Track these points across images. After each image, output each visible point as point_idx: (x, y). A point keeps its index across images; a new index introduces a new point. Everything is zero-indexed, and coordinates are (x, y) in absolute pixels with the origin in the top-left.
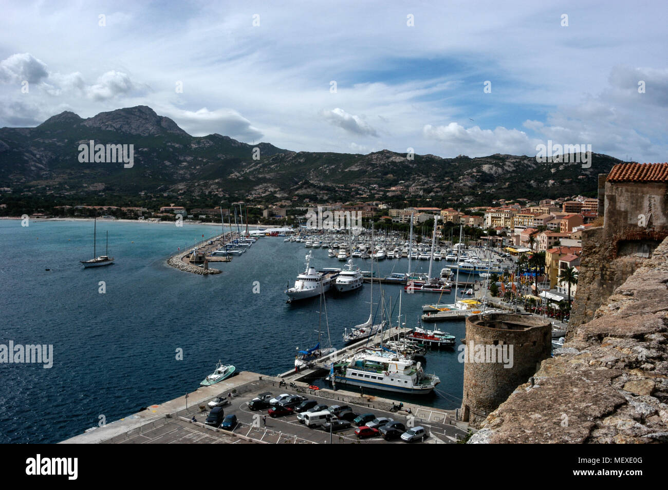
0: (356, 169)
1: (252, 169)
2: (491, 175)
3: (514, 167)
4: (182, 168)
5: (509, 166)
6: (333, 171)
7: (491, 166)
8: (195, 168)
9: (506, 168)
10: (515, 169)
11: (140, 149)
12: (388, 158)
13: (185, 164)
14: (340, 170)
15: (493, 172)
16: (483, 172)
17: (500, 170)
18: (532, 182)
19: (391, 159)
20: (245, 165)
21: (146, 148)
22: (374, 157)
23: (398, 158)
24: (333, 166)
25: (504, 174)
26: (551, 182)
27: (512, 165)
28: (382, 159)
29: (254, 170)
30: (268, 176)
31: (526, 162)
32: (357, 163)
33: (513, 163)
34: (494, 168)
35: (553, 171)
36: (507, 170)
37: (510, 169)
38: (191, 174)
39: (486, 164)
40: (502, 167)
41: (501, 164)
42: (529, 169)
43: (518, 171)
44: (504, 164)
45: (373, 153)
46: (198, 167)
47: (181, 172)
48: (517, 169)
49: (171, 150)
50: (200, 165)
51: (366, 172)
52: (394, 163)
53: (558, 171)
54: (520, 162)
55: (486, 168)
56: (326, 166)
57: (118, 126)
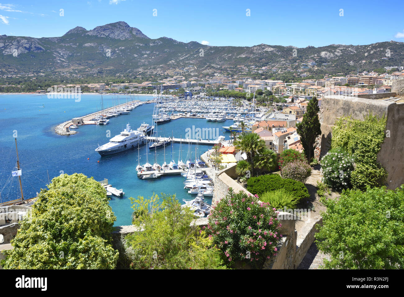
0: (244, 56)
1: (183, 58)
2: (326, 59)
3: (342, 53)
4: (144, 58)
5: (338, 52)
6: (230, 58)
7: (326, 52)
8: (151, 58)
9: (336, 53)
10: (342, 54)
11: (120, 48)
12: (264, 48)
13: (146, 55)
14: (234, 57)
15: (327, 56)
16: (321, 57)
17: (332, 55)
18: (351, 62)
19: (265, 50)
20: (180, 56)
21: (123, 47)
22: (255, 48)
23: (269, 48)
24: (230, 55)
25: (334, 57)
26: (364, 61)
27: (340, 52)
28: (259, 50)
29: (185, 58)
30: (191, 62)
31: (350, 49)
32: (245, 52)
33: (341, 50)
34: (328, 54)
35: (366, 54)
36: (337, 55)
37: (338, 54)
38: (149, 62)
39: (324, 51)
40: (333, 53)
41: (333, 51)
42: (351, 53)
43: (344, 55)
44: (336, 51)
45: (255, 46)
46: (153, 58)
47: (143, 61)
48: (343, 54)
49: (138, 47)
50: (155, 56)
51: (249, 58)
52: (267, 52)
53: (370, 54)
54: (346, 49)
55: (323, 54)
56: (226, 55)
57: (107, 35)
